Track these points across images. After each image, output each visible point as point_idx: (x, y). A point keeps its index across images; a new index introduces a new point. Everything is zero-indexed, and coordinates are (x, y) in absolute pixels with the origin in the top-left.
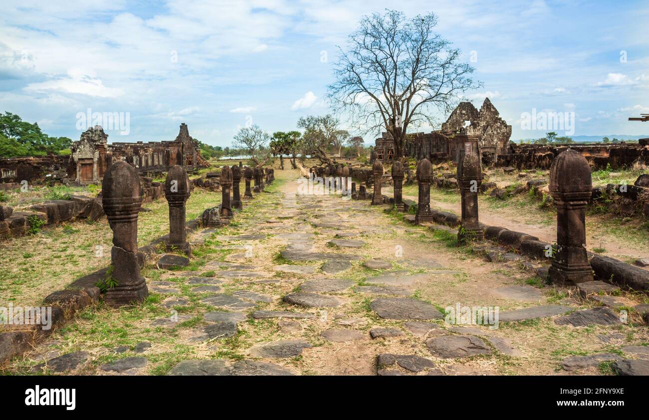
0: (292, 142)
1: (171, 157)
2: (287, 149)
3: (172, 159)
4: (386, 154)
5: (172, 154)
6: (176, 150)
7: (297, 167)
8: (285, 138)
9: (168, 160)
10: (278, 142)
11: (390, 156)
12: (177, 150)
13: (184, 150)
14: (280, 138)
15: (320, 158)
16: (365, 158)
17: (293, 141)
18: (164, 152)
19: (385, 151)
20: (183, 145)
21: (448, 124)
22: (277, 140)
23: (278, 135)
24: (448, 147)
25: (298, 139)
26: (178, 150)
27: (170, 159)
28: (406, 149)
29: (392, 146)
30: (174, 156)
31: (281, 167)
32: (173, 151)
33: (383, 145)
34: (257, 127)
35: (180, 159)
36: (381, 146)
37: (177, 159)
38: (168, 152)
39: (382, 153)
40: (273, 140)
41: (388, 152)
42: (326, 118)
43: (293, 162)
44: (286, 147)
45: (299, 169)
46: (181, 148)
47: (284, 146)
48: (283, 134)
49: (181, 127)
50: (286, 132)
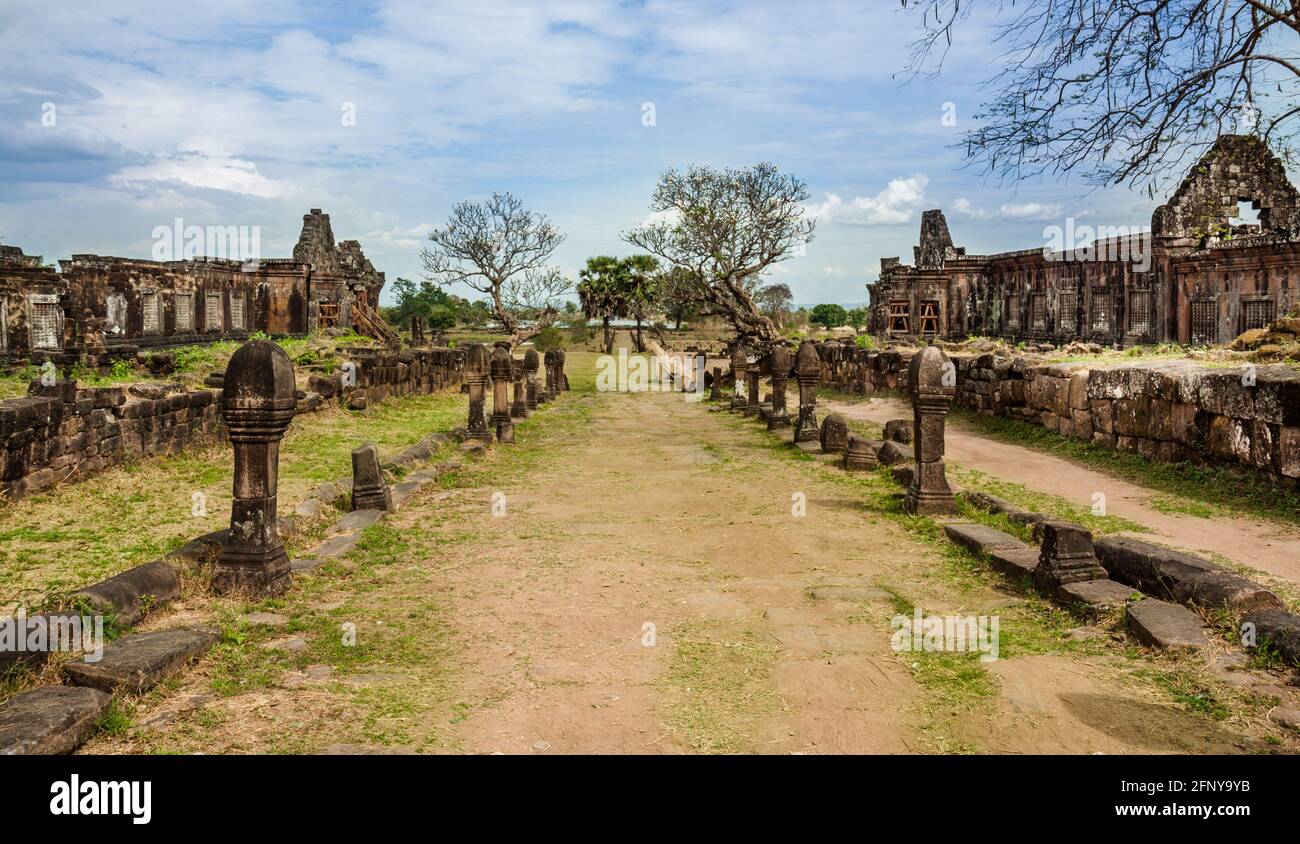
0: (635, 285)
1: (272, 307)
2: (621, 301)
3: (276, 313)
4: (916, 314)
5: (275, 299)
6: (288, 287)
7: (646, 347)
8: (616, 272)
9: (265, 315)
10: (600, 281)
11: (929, 322)
12: (291, 285)
13: (313, 287)
14: (606, 271)
15: (733, 317)
16: (797, 332)
17: (639, 280)
18: (252, 290)
19: (913, 303)
20: (311, 274)
21: (1178, 209)
22: (596, 277)
23: (598, 265)
24: (1174, 291)
25: (649, 275)
26: (295, 286)
27: (272, 315)
28: (979, 302)
29: (934, 293)
30: (282, 305)
31: (605, 347)
32: (280, 289)
33: (909, 287)
34: (513, 205)
35: (300, 313)
36: (902, 291)
37: (292, 314)
38: (264, 292)
39: (906, 311)
40: (586, 277)
41: (924, 309)
42: (755, 174)
43: (636, 338)
44: (619, 296)
45: (653, 353)
46: (302, 281)
47: (614, 293)
48: (613, 261)
49: (307, 219)
50: (621, 259)
